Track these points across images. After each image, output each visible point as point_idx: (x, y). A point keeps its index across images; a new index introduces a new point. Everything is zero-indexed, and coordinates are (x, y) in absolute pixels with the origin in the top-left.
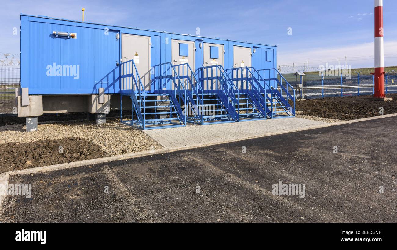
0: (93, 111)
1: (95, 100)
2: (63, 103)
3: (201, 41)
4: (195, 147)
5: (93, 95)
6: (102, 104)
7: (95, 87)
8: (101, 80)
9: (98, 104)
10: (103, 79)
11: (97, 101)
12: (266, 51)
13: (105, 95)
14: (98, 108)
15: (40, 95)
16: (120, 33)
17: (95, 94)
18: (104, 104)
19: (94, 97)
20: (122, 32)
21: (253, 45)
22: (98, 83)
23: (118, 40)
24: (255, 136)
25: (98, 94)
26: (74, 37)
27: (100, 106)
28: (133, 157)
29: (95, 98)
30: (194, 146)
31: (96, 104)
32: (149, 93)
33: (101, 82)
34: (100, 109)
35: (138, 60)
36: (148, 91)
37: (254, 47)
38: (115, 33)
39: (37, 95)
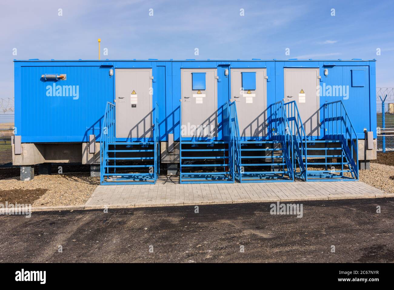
0: (84, 162)
1: (86, 148)
2: (65, 152)
3: (227, 66)
4: (119, 208)
5: (83, 144)
6: (94, 153)
7: (86, 134)
8: (93, 126)
9: (89, 154)
10: (95, 124)
11: (88, 150)
12: (351, 71)
13: (96, 144)
14: (89, 159)
15: (32, 143)
16: (114, 68)
17: (87, 142)
18: (95, 154)
19: (84, 145)
20: (116, 67)
21: (322, 64)
22: (89, 129)
23: (112, 77)
24: (214, 201)
25: (89, 142)
26: (63, 79)
27: (91, 156)
28: (44, 210)
29: (86, 147)
30: (118, 206)
31: (87, 154)
32: (150, 140)
33: (92, 128)
34: (91, 159)
35: (136, 99)
36: (149, 138)
37: (325, 66)
38: (107, 69)
39: (29, 143)
